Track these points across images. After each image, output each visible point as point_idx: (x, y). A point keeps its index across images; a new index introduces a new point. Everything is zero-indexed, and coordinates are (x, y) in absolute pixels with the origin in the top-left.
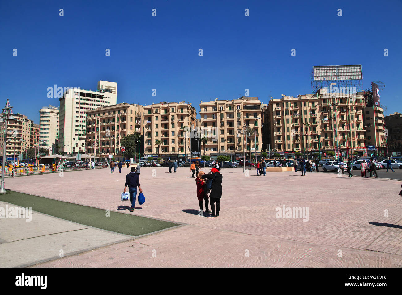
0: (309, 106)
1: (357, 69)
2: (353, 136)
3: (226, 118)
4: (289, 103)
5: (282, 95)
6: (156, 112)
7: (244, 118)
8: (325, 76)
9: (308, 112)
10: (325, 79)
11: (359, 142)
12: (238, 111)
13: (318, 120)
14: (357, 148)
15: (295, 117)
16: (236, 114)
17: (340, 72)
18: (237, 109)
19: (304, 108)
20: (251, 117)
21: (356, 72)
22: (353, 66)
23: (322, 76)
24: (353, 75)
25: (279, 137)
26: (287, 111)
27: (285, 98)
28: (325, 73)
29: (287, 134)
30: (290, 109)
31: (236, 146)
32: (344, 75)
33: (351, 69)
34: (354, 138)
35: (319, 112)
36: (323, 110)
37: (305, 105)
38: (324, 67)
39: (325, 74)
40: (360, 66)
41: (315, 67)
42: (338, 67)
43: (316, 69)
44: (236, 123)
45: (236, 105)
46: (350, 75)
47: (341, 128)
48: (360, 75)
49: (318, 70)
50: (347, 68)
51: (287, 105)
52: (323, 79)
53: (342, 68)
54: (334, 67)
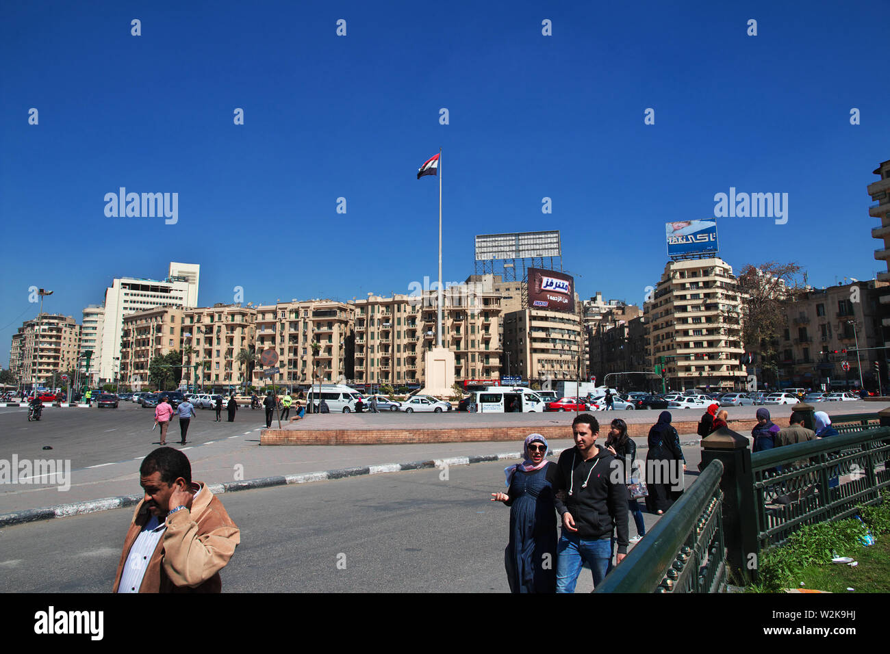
0: (405, 311)
1: (552, 239)
2: (473, 360)
3: (288, 330)
4: (376, 307)
5: (369, 294)
6: (199, 321)
7: (313, 331)
8: (495, 252)
9: (402, 321)
10: (494, 257)
11: (487, 371)
12: (305, 319)
13: (419, 333)
14: (479, 381)
15: (384, 329)
16: (301, 325)
17: (522, 245)
18: (303, 316)
19: (397, 315)
20: (324, 329)
21: (551, 243)
22: (546, 233)
23: (490, 252)
24: (545, 249)
25: (361, 361)
26: (372, 319)
27: (372, 300)
28: (496, 246)
29: (370, 356)
30: (378, 316)
31: (299, 374)
32: (528, 250)
33: (541, 238)
34: (474, 364)
35: (421, 321)
36: (428, 317)
37: (399, 310)
38: (495, 236)
39: (496, 249)
40: (557, 232)
41: (478, 237)
42: (519, 235)
43: (480, 240)
44: (301, 338)
45: (303, 310)
46: (539, 249)
47: (455, 347)
48: (555, 248)
49: (484, 241)
50: (535, 237)
51: (373, 311)
52: (491, 258)
53: (526, 237)
54: (512, 235)
